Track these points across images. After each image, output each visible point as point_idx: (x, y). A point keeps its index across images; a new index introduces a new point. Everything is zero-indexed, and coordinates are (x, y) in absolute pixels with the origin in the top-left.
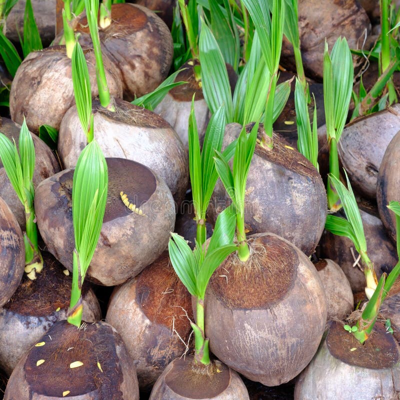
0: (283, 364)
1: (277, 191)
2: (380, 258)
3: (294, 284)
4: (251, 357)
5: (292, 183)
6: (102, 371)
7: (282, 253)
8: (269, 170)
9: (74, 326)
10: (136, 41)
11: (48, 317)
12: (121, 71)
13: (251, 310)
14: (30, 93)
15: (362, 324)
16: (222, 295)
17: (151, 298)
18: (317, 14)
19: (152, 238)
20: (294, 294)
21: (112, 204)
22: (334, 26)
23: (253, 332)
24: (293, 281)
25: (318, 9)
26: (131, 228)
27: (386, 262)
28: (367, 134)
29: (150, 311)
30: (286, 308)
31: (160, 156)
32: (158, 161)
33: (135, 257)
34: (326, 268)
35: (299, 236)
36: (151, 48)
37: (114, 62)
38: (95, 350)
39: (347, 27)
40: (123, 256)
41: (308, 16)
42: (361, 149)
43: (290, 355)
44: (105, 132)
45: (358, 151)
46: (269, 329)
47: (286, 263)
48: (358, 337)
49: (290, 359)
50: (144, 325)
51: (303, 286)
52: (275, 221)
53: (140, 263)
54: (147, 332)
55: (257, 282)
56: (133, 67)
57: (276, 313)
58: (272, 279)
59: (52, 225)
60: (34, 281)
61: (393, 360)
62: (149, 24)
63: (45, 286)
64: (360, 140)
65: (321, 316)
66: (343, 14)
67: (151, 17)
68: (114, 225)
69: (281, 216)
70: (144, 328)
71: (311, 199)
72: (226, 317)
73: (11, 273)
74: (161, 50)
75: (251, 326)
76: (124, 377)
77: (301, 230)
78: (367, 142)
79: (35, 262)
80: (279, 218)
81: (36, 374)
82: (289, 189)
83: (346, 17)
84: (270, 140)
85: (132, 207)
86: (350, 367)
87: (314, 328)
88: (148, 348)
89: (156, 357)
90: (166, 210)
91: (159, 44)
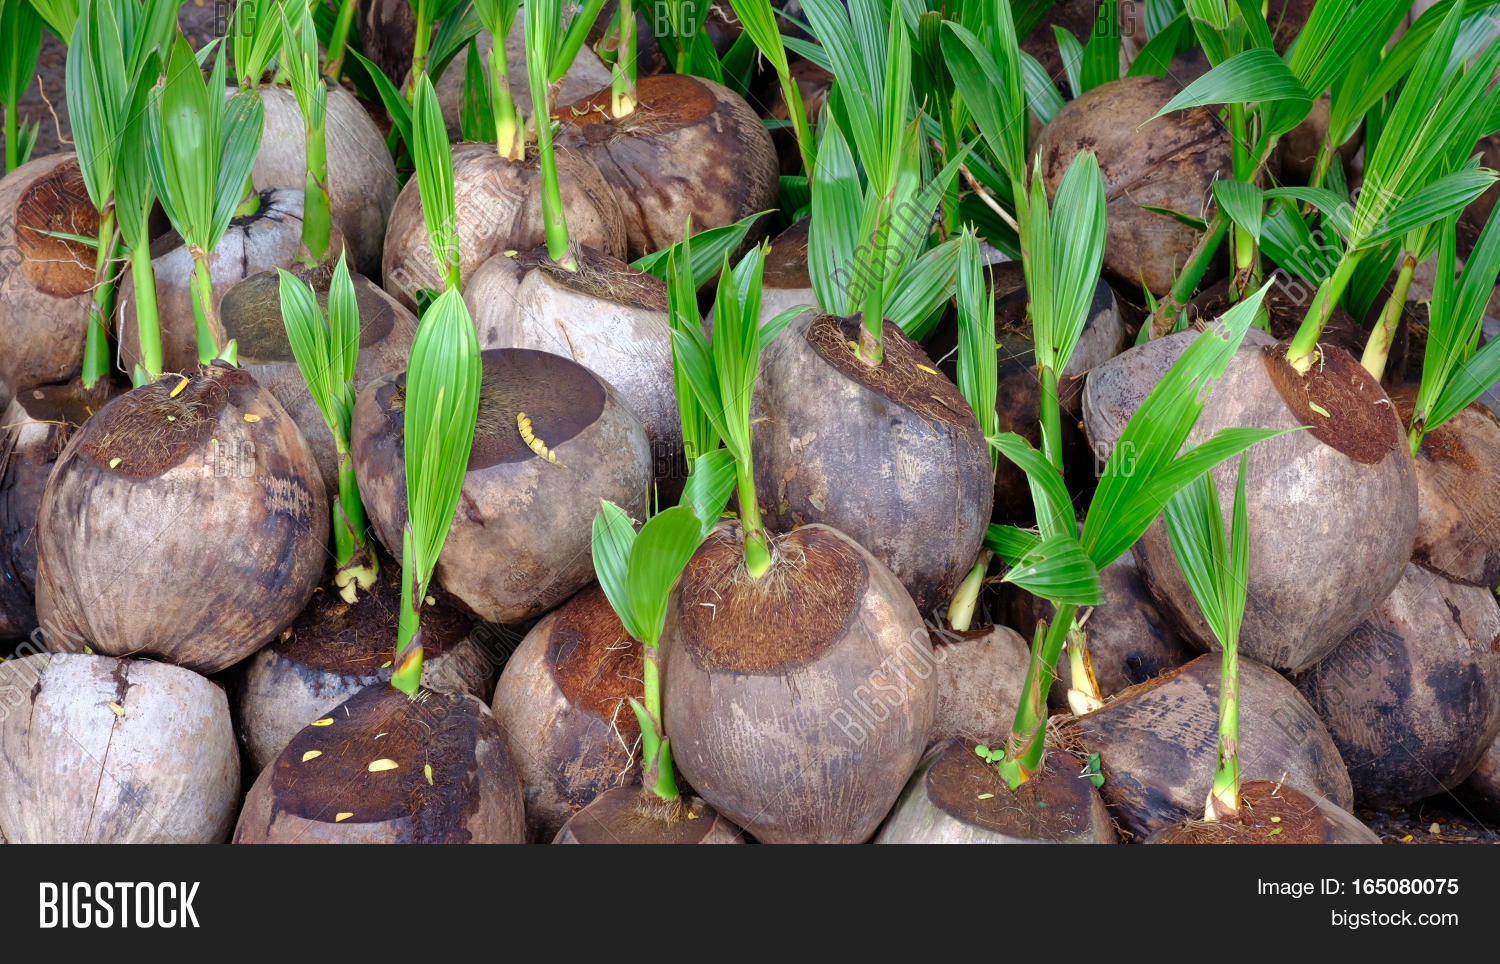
0: (815, 802)
1: (862, 444)
2: (1126, 637)
3: (848, 630)
4: (744, 782)
5: (899, 431)
6: (431, 782)
7: (838, 565)
8: (853, 400)
9: (401, 693)
10: (677, 147)
11: (362, 677)
12: (640, 207)
13: (747, 675)
14: (411, 225)
15: (1012, 744)
16: (696, 641)
17: (580, 657)
18: (1119, 135)
19: (580, 521)
20: (845, 649)
21: (498, 437)
22: (1151, 161)
23: (748, 724)
24: (848, 624)
25: (1122, 124)
26: (531, 489)
27: (1139, 648)
28: (1141, 372)
29: (572, 682)
30: (822, 677)
31: (652, 366)
32: (644, 377)
33: (539, 556)
34: (985, 639)
35: (907, 549)
36: (712, 167)
37: (625, 187)
38: (433, 742)
39: (1181, 168)
40: (511, 550)
41: (1100, 138)
42: (1123, 404)
43: (830, 785)
44: (540, 307)
45: (1118, 409)
46: (782, 719)
47: (840, 587)
48: (1005, 775)
49: (831, 793)
50: (555, 708)
51: (869, 637)
52: (853, 510)
53: (553, 571)
54: (559, 725)
55: (773, 621)
56: (666, 202)
57: (799, 687)
58: (806, 617)
59: (373, 474)
60: (353, 606)
61: (1070, 828)
62: (716, 115)
63: (373, 617)
64: (1123, 386)
65: (906, 708)
66: (1175, 137)
67: (727, 104)
68: (491, 477)
69: (866, 500)
70: (554, 716)
71: (940, 470)
72: (698, 688)
73: (283, 568)
74: (738, 173)
75: (745, 710)
76: (482, 804)
77: (912, 536)
78: (1138, 389)
79: (356, 565)
80: (863, 504)
81: (295, 776)
82: (891, 443)
83: (1181, 144)
84: (873, 342)
85: (538, 446)
86: (963, 826)
87: (886, 731)
88: (559, 760)
89: (576, 783)
90: (620, 464)
91: (734, 162)
